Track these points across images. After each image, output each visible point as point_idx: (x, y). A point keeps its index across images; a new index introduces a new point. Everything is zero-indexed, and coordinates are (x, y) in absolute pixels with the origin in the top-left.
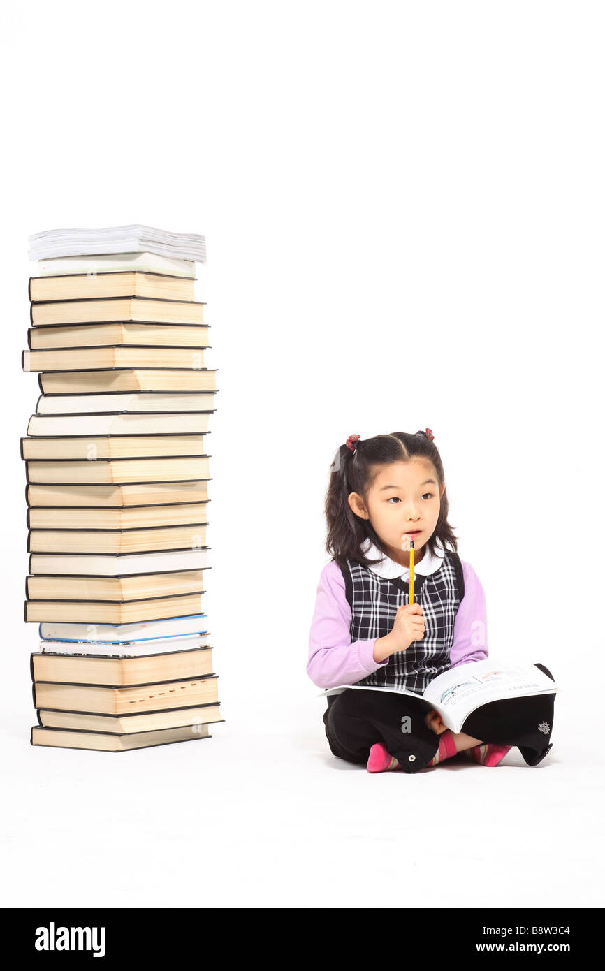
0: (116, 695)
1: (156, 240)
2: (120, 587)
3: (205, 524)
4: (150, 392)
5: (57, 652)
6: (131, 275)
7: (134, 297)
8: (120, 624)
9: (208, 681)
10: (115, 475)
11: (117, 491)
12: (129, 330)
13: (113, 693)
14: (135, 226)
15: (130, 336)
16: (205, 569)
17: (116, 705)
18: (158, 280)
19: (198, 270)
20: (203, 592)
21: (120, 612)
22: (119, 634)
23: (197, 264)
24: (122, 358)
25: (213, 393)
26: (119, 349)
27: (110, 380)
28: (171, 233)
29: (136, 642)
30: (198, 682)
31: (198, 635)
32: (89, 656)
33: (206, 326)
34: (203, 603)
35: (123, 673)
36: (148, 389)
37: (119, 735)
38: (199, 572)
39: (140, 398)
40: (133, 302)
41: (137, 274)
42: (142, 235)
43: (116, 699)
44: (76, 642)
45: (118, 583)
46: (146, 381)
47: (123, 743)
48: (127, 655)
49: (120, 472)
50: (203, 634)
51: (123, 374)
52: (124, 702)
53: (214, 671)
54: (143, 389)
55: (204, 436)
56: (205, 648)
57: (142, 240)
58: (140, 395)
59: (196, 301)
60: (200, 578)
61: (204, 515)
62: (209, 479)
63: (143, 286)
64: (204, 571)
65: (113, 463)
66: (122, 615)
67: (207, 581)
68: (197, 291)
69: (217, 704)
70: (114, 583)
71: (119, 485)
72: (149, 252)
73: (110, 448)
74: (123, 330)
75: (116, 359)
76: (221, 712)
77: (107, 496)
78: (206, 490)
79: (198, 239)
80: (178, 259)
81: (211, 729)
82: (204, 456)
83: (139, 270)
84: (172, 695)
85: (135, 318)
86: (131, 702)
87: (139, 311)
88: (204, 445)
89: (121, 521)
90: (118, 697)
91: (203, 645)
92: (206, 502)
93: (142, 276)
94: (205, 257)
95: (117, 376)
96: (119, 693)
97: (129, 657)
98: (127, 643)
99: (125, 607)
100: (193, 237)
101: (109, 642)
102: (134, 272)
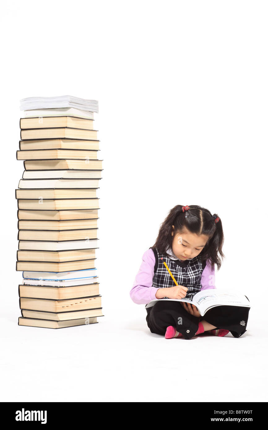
0: (56, 304)
1: (76, 102)
2: (59, 256)
3: (97, 229)
4: (73, 170)
5: (31, 284)
6: (65, 118)
7: (66, 127)
8: (58, 272)
9: (97, 298)
10: (57, 206)
11: (58, 214)
12: (64, 142)
13: (55, 303)
14: (67, 96)
15: (64, 145)
16: (96, 248)
17: (56, 308)
18: (77, 120)
19: (95, 116)
20: (95, 259)
21: (58, 267)
22: (58, 277)
23: (95, 113)
24: (61, 154)
25: (101, 170)
26: (59, 150)
27: (55, 164)
28: (83, 99)
29: (65, 280)
30: (92, 299)
31: (93, 278)
32: (44, 286)
33: (98, 141)
34: (95, 264)
35: (59, 294)
36: (72, 168)
37: (57, 321)
38: (94, 250)
39: (68, 172)
40: (66, 130)
41: (68, 117)
42: (70, 100)
43: (56, 305)
44: (38, 280)
45: (58, 254)
46: (71, 164)
47: (59, 325)
48: (61, 286)
49: (59, 205)
50: (95, 277)
51: (61, 161)
52: (60, 306)
53: (100, 293)
54: (70, 168)
55: (97, 190)
56: (96, 283)
57: (70, 102)
58: (69, 171)
59: (94, 130)
60: (94, 253)
61: (97, 225)
62: (99, 209)
63: (71, 123)
64: (96, 249)
65: (56, 201)
66: (59, 268)
67: (97, 254)
68: (94, 125)
69: (101, 308)
70: (56, 254)
71: (58, 211)
72: (74, 108)
73: (55, 194)
74: (61, 142)
75: (58, 155)
76: (102, 312)
77: (53, 215)
78: (97, 213)
79: (95, 102)
80: (86, 111)
81: (98, 319)
82: (97, 198)
83: (69, 116)
84: (81, 304)
85: (66, 137)
86: (63, 307)
87: (68, 134)
88: (97, 194)
89: (59, 227)
90: (57, 304)
91: (95, 282)
92: (97, 219)
93: (70, 118)
94: (98, 110)
95: (58, 162)
96: (57, 303)
97: (62, 287)
98: (61, 281)
99: (60, 265)
100: (92, 101)
101: (53, 280)
102: (67, 116)
